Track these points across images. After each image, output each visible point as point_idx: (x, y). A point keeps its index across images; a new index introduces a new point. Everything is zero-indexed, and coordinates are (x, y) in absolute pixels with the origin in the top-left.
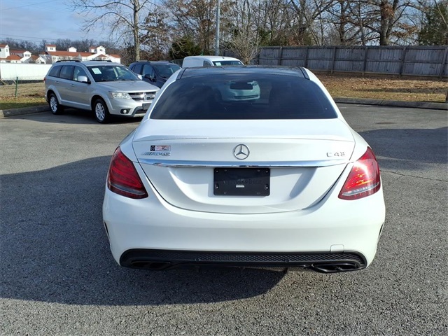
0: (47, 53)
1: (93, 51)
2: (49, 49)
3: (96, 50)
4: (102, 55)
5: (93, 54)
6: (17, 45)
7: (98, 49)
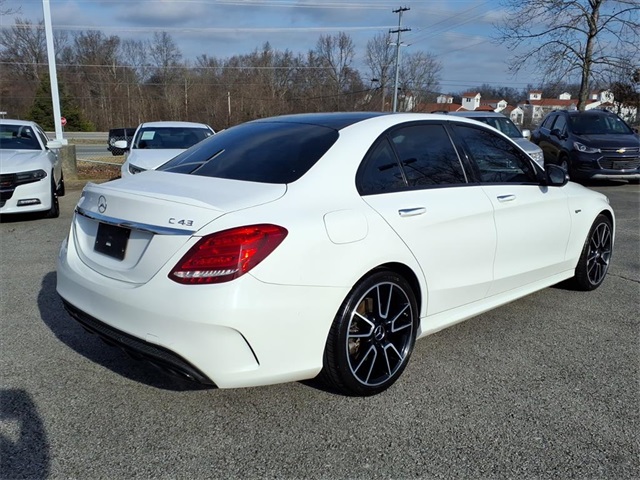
0: (528, 102)
1: (595, 97)
2: (532, 97)
3: (599, 96)
4: (607, 104)
5: (595, 101)
6: (494, 92)
7: (603, 94)
